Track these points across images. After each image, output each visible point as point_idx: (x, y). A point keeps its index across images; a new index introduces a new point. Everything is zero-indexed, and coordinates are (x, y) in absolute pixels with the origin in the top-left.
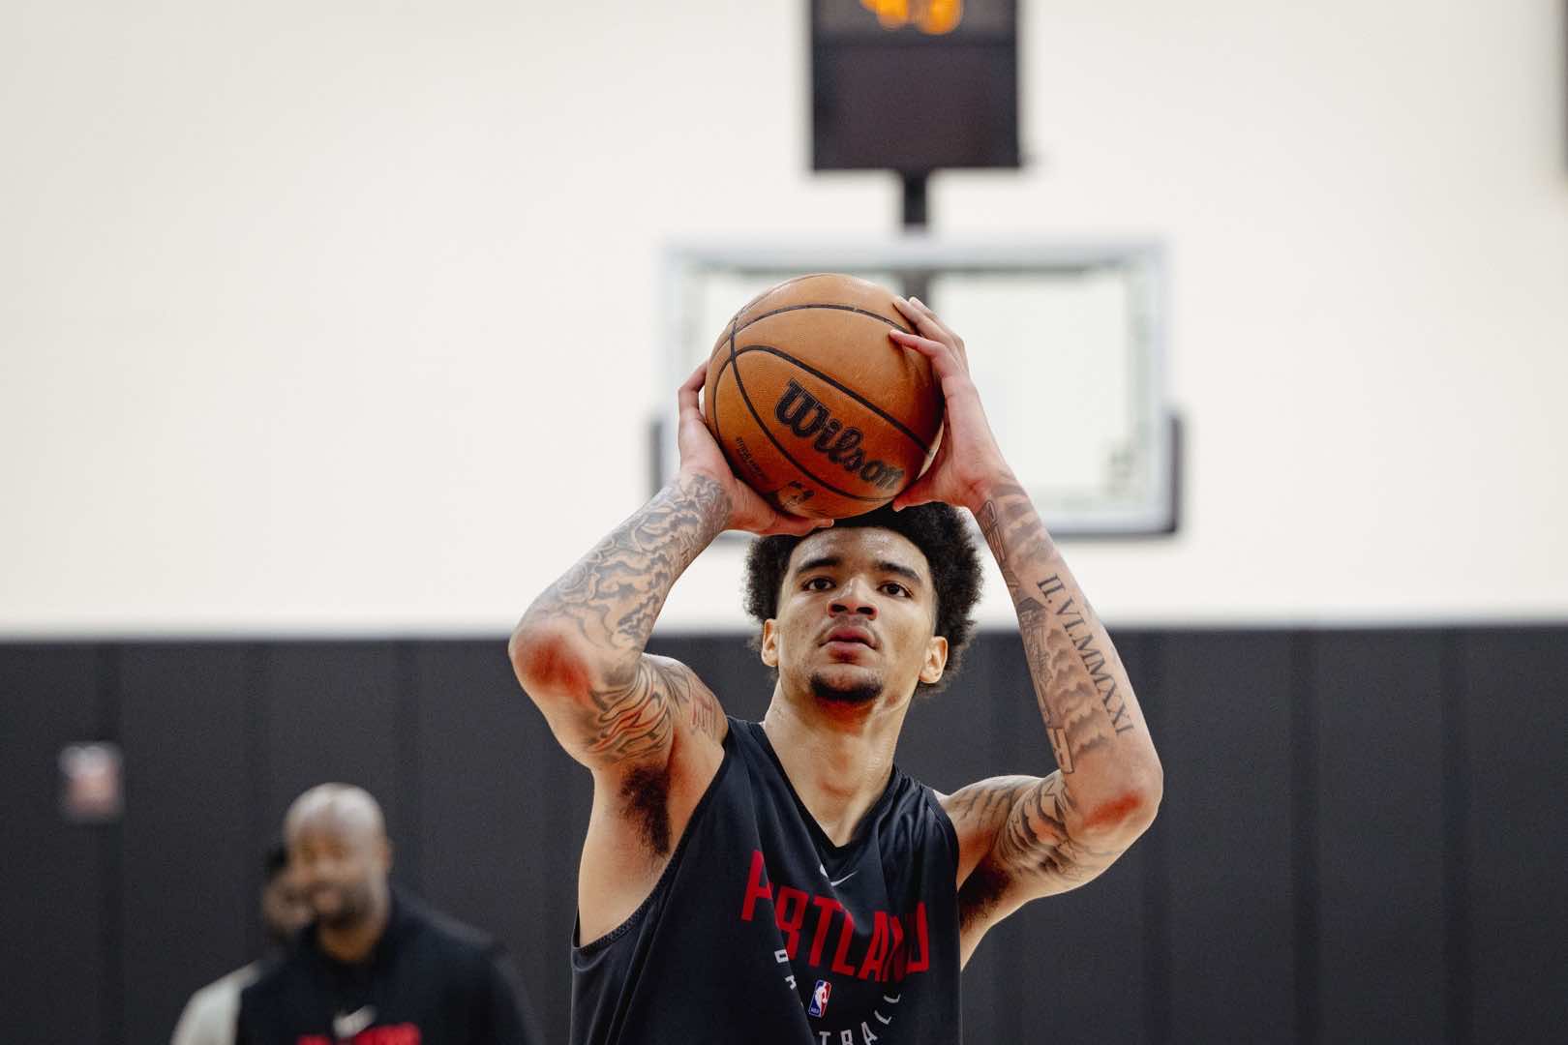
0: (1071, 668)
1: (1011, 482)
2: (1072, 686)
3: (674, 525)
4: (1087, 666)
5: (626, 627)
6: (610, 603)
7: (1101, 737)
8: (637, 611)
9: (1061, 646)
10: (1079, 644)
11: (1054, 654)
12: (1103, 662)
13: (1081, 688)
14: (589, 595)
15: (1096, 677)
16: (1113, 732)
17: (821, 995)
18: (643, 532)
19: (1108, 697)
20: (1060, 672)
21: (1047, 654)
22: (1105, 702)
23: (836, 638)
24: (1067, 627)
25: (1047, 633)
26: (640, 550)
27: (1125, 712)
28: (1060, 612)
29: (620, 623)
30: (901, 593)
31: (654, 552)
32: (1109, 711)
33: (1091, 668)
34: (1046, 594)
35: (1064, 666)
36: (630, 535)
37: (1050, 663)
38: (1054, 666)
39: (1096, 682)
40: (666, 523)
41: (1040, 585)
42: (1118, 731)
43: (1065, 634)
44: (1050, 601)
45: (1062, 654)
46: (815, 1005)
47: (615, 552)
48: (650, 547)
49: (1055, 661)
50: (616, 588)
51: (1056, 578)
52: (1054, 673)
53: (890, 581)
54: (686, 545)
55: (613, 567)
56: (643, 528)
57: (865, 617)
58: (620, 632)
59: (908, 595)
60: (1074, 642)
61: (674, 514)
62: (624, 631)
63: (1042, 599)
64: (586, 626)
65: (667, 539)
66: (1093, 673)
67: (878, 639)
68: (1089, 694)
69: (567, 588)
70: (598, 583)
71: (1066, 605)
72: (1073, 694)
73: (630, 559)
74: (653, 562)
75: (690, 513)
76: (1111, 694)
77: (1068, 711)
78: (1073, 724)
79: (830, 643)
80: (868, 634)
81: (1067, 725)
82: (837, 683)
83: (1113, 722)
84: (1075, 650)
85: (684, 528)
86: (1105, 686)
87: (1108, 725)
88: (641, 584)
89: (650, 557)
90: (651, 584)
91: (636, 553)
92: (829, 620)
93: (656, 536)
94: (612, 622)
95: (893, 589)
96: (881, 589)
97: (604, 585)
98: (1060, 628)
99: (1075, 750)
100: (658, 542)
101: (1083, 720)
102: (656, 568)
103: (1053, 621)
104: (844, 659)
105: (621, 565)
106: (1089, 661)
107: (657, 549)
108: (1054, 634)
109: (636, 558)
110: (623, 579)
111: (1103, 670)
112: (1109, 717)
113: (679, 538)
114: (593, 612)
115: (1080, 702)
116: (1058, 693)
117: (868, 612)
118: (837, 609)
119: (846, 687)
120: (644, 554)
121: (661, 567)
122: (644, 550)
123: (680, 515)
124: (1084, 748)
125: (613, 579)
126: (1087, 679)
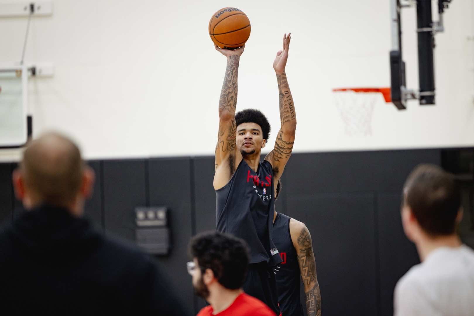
0: (287, 108)
6: (231, 102)
7: (289, 120)
8: (234, 101)
9: (286, 103)
11: (284, 104)
13: (288, 111)
14: (227, 103)
16: (291, 119)
17: (264, 191)
18: (229, 81)
20: (285, 108)
25: (284, 100)
26: (230, 86)
27: (294, 116)
28: (287, 98)
29: (234, 106)
34: (286, 94)
35: (286, 107)
36: (227, 84)
37: (283, 106)
40: (231, 75)
42: (292, 119)
43: (287, 101)
45: (286, 105)
46: (264, 192)
47: (227, 90)
50: (230, 99)
51: (287, 91)
52: (284, 108)
53: (254, 132)
55: (228, 94)
60: (288, 103)
63: (284, 94)
64: (229, 110)
65: (233, 78)
67: (253, 143)
68: (289, 113)
69: (223, 102)
71: (289, 96)
72: (286, 112)
73: (230, 90)
74: (233, 87)
75: (233, 68)
76: (292, 113)
77: (285, 115)
78: (285, 117)
79: (245, 145)
80: (251, 142)
81: (284, 117)
82: (247, 152)
83: (292, 118)
84: (288, 105)
85: (233, 72)
86: (292, 111)
87: (291, 118)
88: (233, 94)
89: (232, 86)
90: (235, 92)
91: (230, 87)
92: (244, 140)
93: (231, 80)
94: (232, 106)
95: (255, 134)
96: (253, 134)
97: (228, 99)
98: (287, 100)
99: (284, 121)
100: (232, 81)
101: (287, 117)
102: (234, 87)
103: (285, 99)
104: (248, 147)
105: (229, 92)
106: (290, 107)
107: (232, 83)
108: (285, 101)
109: (230, 89)
110: (230, 95)
111: (292, 109)
112: (291, 117)
113: (234, 75)
114: (230, 106)
115: (287, 114)
116: (284, 111)
117: (251, 138)
118: (246, 138)
119: (249, 152)
120: (231, 87)
121: (234, 86)
122: (231, 85)
123: (232, 70)
124: (286, 121)
125: (229, 96)
126: (289, 110)
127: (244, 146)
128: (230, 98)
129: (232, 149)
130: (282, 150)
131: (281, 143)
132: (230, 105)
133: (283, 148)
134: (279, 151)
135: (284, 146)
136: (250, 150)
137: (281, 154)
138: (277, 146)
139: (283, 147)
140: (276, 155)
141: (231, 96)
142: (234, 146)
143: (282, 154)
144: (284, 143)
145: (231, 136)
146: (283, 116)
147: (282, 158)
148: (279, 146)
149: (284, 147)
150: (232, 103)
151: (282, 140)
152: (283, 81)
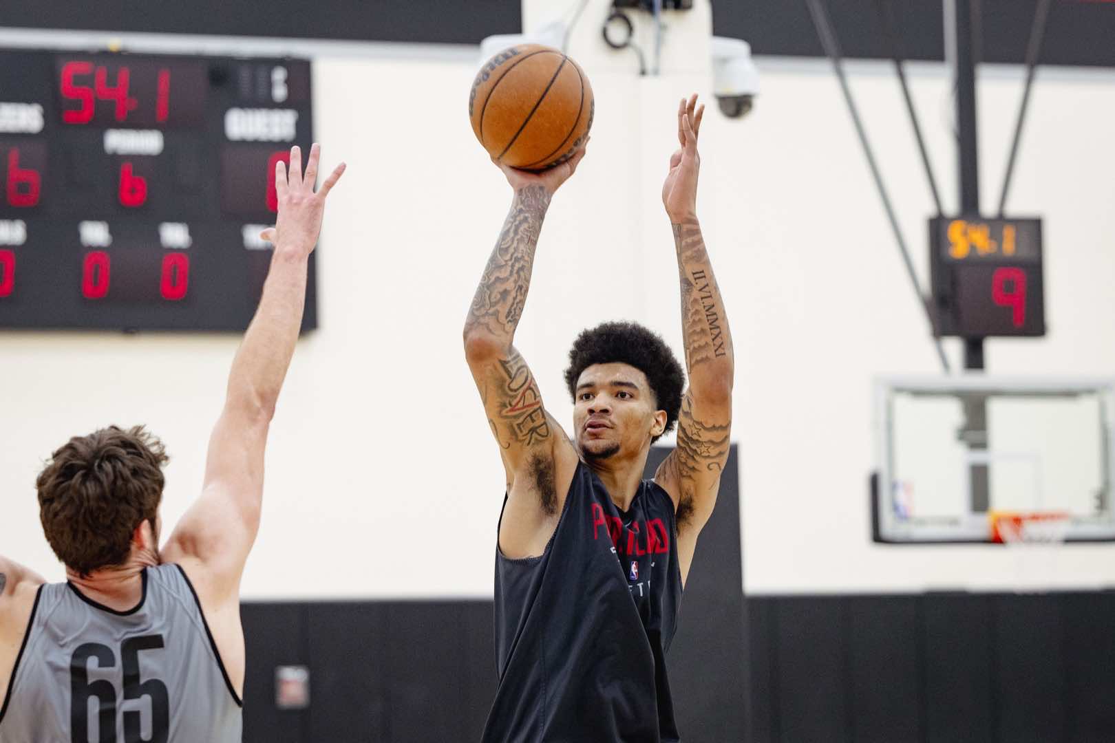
0: (700, 320)
1: (693, 217)
2: (698, 329)
3: (516, 232)
4: (708, 320)
5: (510, 318)
6: (498, 307)
7: (707, 357)
8: (512, 306)
9: (697, 307)
10: (707, 308)
11: (694, 311)
12: (717, 319)
13: (703, 331)
14: (487, 307)
15: (712, 327)
16: (714, 355)
17: (634, 569)
18: (503, 248)
19: (715, 338)
20: (694, 320)
21: (690, 310)
22: (713, 340)
23: (591, 426)
24: (702, 298)
25: (692, 299)
26: (504, 263)
27: (722, 346)
28: (700, 290)
29: (507, 317)
30: (627, 396)
31: (511, 259)
32: (714, 345)
33: (710, 321)
34: (695, 279)
35: (697, 318)
36: (497, 256)
37: (690, 315)
38: (691, 317)
39: (711, 329)
40: (511, 234)
41: (694, 274)
42: (717, 356)
43: (701, 302)
44: (697, 283)
45: (697, 312)
46: (633, 575)
47: (492, 272)
48: (508, 257)
49: (692, 315)
50: (499, 296)
51: (703, 272)
52: (691, 320)
53: (621, 391)
54: (527, 235)
55: (494, 283)
56: (502, 247)
57: (604, 415)
58: (508, 322)
59: (631, 396)
60: (704, 307)
61: (513, 225)
62: (510, 321)
63: (693, 281)
64: (491, 327)
65: (516, 242)
66: (710, 324)
67: (613, 423)
68: (706, 335)
69: (477, 305)
70: (489, 297)
71: (704, 287)
72: (698, 333)
73: (500, 272)
74: (513, 266)
75: (522, 217)
76: (717, 336)
77: (694, 341)
78: (694, 348)
79: (589, 429)
80: (607, 422)
81: (691, 348)
82: (594, 450)
83: (716, 351)
84: (703, 312)
85: (522, 228)
86: (716, 331)
87: (713, 351)
88: (510, 285)
89: (510, 263)
90: (516, 282)
91: (503, 266)
92: (588, 417)
93: (509, 247)
94: (502, 318)
95: (623, 395)
96: (617, 396)
97: (493, 296)
98: (699, 298)
99: (693, 362)
100: (511, 250)
101: (700, 347)
102: (516, 268)
103: (696, 294)
104: (595, 436)
105: (498, 279)
106: (709, 318)
107: (512, 255)
108: (695, 301)
109: (503, 270)
110: (501, 287)
111: (716, 323)
112: (713, 348)
113: (522, 237)
114: (494, 317)
115: (701, 338)
116: (691, 331)
117: (605, 411)
118: (591, 411)
119: (599, 451)
120: (506, 264)
121: (517, 266)
122: (506, 261)
123: (517, 223)
124: (698, 362)
125: (496, 291)
126: (707, 326)
127: (586, 433)
128: (496, 296)
129: (536, 439)
130: (694, 447)
131: (690, 425)
132: (496, 314)
133: (697, 440)
134: (688, 450)
135: (700, 437)
136: (602, 444)
137: (693, 457)
138: (682, 435)
139: (695, 437)
140: (683, 460)
141: (501, 290)
142: (543, 431)
143: (695, 457)
144: (697, 426)
145: (510, 405)
146: (690, 344)
147: (698, 471)
148: (687, 436)
149: (700, 439)
150: (503, 309)
151: (692, 418)
152: (689, 240)
